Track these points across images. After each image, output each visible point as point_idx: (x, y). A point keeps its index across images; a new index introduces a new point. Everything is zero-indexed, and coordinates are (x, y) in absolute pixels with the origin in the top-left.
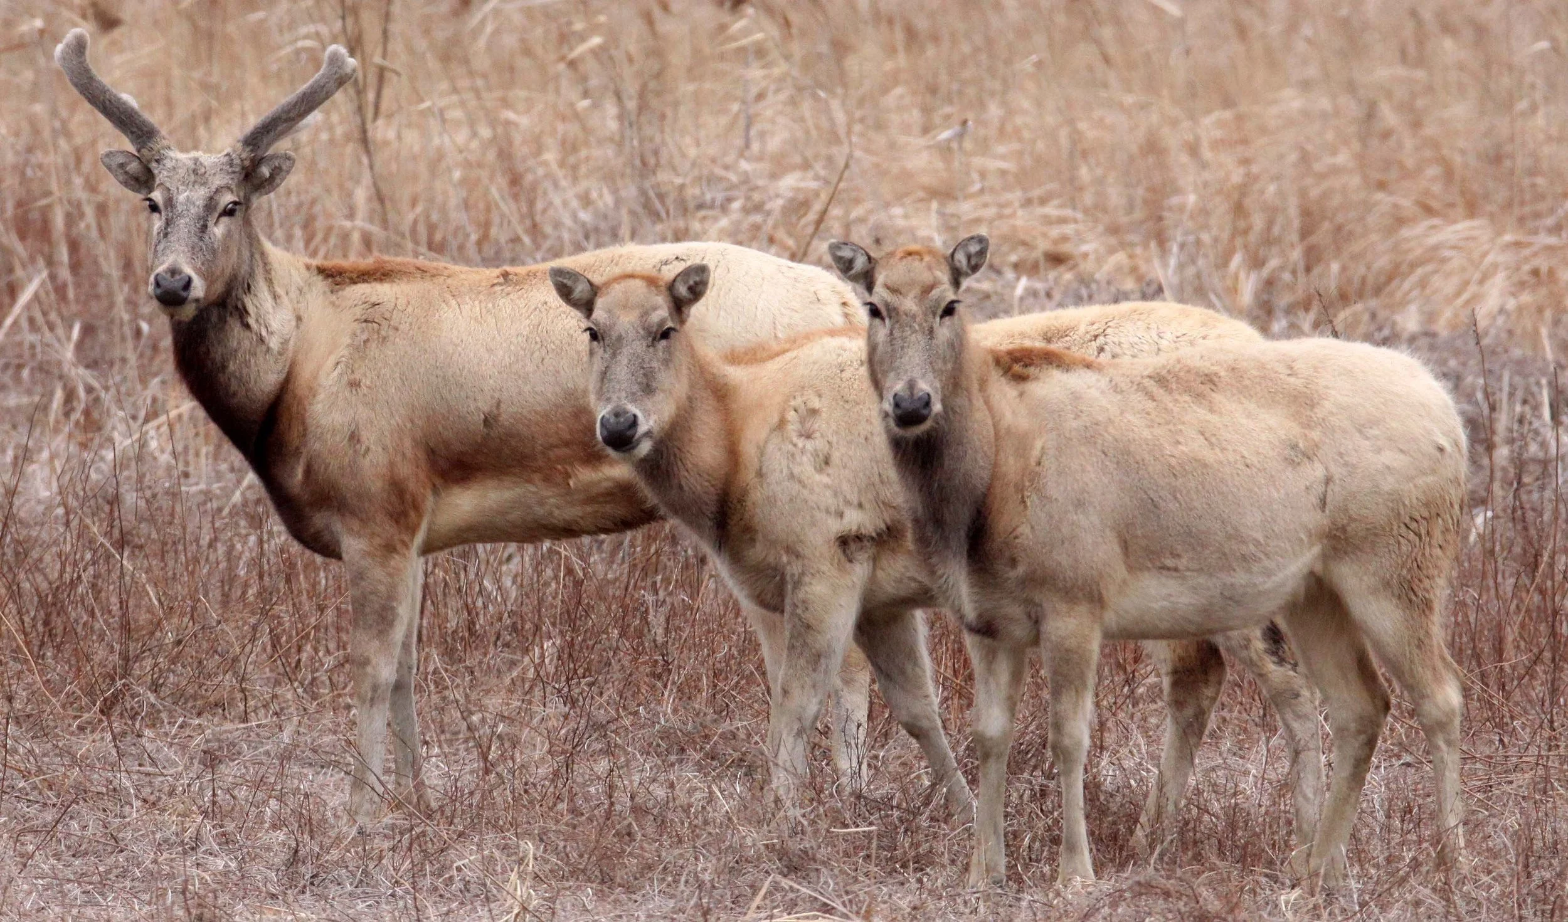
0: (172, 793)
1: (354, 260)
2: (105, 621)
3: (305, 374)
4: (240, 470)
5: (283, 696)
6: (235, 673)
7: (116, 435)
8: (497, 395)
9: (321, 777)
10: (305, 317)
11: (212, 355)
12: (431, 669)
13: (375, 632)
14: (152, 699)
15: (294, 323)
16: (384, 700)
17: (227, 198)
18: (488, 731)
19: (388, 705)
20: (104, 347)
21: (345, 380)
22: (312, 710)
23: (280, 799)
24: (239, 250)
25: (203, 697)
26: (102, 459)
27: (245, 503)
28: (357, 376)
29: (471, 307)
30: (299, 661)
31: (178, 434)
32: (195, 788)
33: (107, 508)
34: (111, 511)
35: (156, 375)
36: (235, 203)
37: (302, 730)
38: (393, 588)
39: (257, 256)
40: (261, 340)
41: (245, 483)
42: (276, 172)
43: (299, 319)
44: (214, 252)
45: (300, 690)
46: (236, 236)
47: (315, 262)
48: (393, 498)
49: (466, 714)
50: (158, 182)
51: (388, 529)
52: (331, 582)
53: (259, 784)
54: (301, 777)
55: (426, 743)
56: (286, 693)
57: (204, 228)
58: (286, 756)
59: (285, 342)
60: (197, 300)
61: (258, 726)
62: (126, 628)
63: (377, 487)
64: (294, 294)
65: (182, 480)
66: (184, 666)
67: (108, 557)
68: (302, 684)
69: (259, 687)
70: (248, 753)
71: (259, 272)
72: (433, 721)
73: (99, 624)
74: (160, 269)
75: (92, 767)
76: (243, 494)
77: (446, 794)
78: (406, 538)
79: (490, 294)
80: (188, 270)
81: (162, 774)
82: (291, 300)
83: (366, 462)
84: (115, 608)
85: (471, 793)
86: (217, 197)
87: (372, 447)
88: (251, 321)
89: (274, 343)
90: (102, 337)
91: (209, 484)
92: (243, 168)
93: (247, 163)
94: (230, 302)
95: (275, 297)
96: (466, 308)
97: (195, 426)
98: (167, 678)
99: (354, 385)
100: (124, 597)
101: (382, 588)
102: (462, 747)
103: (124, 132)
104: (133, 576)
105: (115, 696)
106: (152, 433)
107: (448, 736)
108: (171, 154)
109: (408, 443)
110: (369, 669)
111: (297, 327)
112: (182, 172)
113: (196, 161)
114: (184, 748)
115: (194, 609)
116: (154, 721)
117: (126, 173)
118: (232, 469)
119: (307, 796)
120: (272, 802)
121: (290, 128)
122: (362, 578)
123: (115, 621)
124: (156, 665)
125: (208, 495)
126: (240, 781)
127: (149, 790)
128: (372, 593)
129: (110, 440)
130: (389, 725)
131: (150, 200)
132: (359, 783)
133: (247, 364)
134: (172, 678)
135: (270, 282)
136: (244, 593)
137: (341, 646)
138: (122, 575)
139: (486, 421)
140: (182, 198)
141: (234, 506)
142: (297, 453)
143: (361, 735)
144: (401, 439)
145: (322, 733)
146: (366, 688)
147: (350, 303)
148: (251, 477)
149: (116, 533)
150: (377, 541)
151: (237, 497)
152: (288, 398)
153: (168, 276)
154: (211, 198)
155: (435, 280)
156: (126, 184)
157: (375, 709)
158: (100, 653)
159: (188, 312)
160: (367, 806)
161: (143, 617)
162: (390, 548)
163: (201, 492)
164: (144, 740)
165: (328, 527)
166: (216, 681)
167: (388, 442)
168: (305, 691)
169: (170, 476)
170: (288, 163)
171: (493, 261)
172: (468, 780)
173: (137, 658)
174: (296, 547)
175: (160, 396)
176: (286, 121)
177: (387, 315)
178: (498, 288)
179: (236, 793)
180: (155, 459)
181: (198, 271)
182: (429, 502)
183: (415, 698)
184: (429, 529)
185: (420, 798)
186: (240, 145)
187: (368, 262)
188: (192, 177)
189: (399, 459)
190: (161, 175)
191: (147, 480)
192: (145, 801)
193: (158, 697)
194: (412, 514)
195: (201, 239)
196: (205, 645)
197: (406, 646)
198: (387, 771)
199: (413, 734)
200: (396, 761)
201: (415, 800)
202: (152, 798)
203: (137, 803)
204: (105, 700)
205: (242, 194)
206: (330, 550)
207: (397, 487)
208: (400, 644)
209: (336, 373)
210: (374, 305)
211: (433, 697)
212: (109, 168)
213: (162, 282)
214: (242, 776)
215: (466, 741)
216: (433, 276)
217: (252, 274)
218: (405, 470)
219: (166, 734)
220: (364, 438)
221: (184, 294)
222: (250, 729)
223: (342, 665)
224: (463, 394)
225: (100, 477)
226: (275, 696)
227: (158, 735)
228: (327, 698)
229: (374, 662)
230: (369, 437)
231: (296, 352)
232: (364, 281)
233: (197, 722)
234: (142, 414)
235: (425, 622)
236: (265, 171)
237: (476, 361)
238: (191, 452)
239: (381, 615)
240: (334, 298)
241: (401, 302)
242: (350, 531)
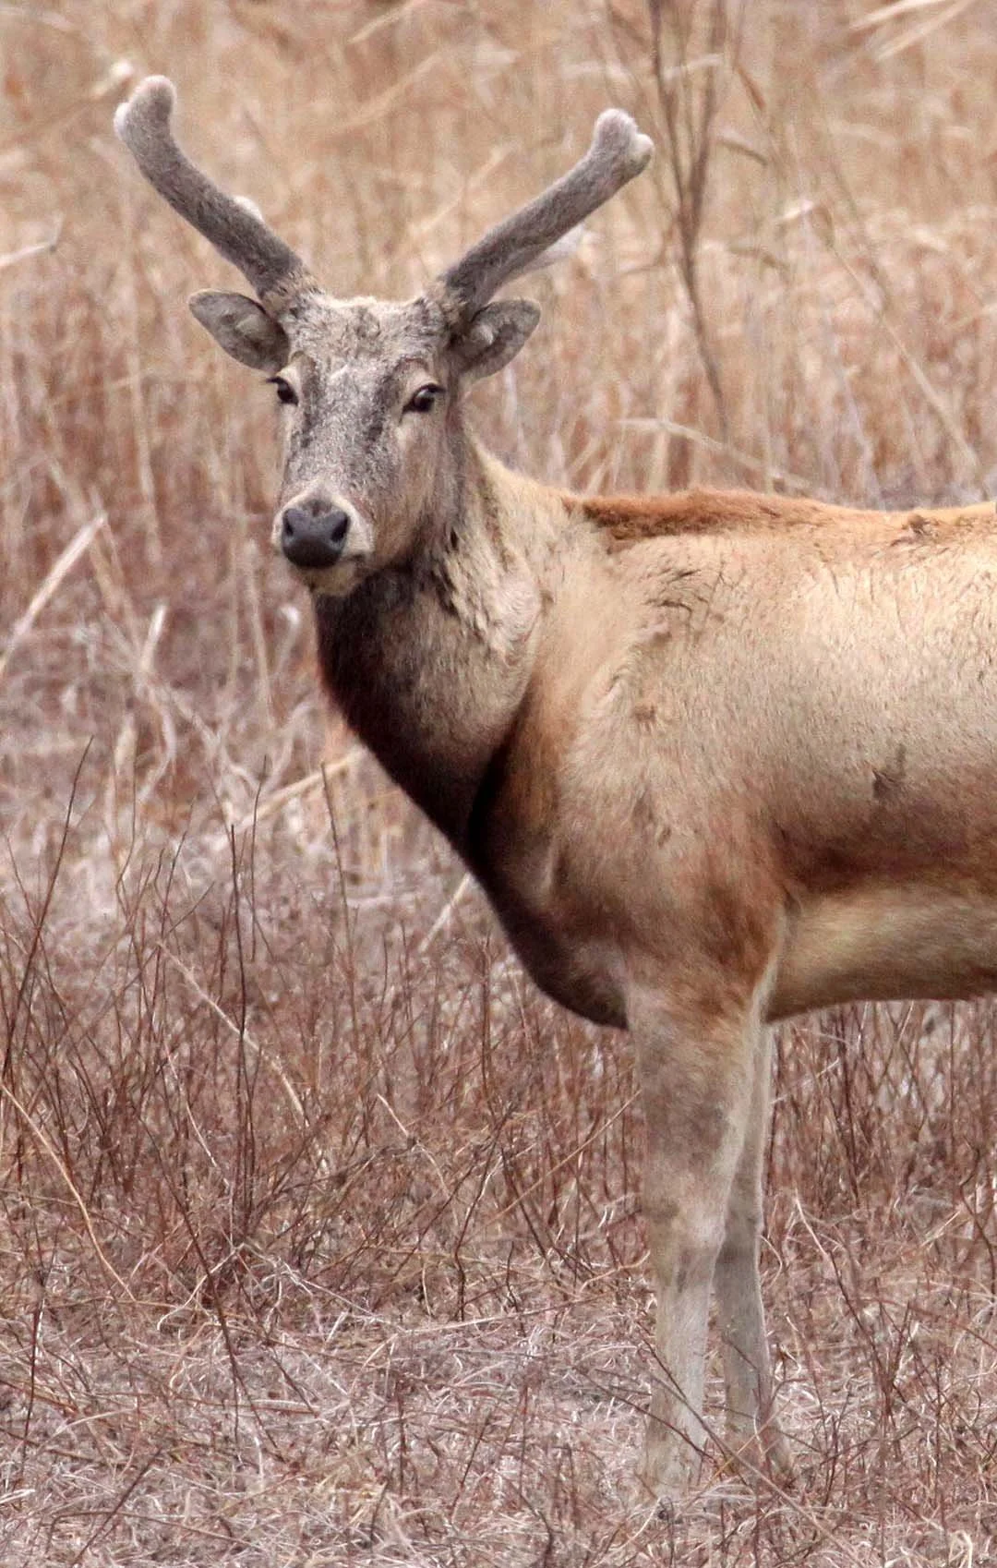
0: (328, 1445)
1: (656, 494)
2: (210, 1140)
3: (557, 696)
4: (450, 870)
5: (528, 1274)
6: (440, 1233)
7: (229, 807)
8: (898, 739)
9: (594, 1417)
10: (559, 597)
11: (387, 659)
12: (790, 1225)
13: (687, 1156)
14: (295, 1279)
15: (537, 606)
16: (703, 1278)
17: (418, 380)
18: (893, 1336)
19: (711, 1289)
20: (207, 650)
21: (627, 709)
22: (578, 1299)
23: (521, 1455)
24: (437, 474)
25: (382, 1275)
26: (204, 850)
27: (459, 932)
28: (649, 701)
29: (855, 581)
30: (556, 1210)
31: (340, 804)
32: (371, 1435)
33: (212, 937)
34: (222, 943)
35: (300, 699)
36: (431, 388)
37: (559, 1333)
38: (715, 1076)
39: (471, 486)
40: (477, 636)
41: (458, 895)
42: (507, 334)
43: (547, 599)
44: (392, 473)
45: (557, 1263)
46: (433, 448)
47: (583, 498)
48: (714, 918)
49: (853, 1307)
50: (294, 349)
51: (711, 973)
52: (612, 1068)
53: (482, 1429)
54: (558, 1416)
55: (782, 1356)
56: (533, 1267)
57: (375, 431)
58: (532, 1380)
59: (520, 641)
60: (358, 558)
61: (482, 1326)
62: (247, 1149)
63: (683, 897)
64: (539, 552)
65: (348, 888)
66: (349, 1220)
67: (215, 1026)
68: (561, 1253)
69: (486, 1260)
70: (463, 1375)
71: (475, 513)
72: (796, 1318)
73: (200, 1144)
74: (293, 503)
75: (186, 1399)
76: (455, 912)
77: (816, 1447)
78: (738, 988)
79: (888, 558)
80: (343, 503)
81: (312, 1412)
82: (533, 566)
83: (663, 856)
84: (229, 1118)
85: (863, 1447)
86: (398, 376)
87: (677, 829)
88: (459, 602)
89: (499, 641)
90: (206, 631)
91: (396, 894)
92: (447, 326)
93: (454, 318)
94: (422, 566)
95: (505, 559)
96: (846, 583)
97: (370, 792)
98: (318, 1241)
99: (644, 716)
100: (245, 1097)
101: (697, 1077)
102: (845, 1364)
103: (235, 259)
104: (258, 1060)
105: (226, 1275)
106: (293, 804)
107: (821, 1344)
108: (319, 300)
109: (739, 821)
110: (676, 1224)
111: (544, 612)
112: (337, 331)
113: (362, 312)
114: (349, 1365)
115: (368, 1118)
116: (296, 1317)
117: (237, 333)
118: (436, 868)
119: (568, 1451)
120: (508, 1462)
121: (531, 257)
122: (662, 1061)
123: (227, 1141)
124: (300, 1219)
125: (392, 914)
126: (451, 1424)
127: (287, 1440)
128: (680, 1086)
129: (220, 816)
130: (712, 1324)
131: (279, 381)
132: (661, 1427)
133: (451, 677)
134: (327, 1241)
135: (495, 532)
136: (458, 1086)
137: (629, 1184)
138: (240, 1061)
139: (879, 787)
140: (334, 377)
141: (440, 933)
142: (543, 837)
143: (663, 1342)
144: (726, 812)
145: (597, 1338)
146: (670, 1255)
147: (640, 571)
148: (467, 884)
149: (231, 986)
150: (688, 994)
151: (445, 918)
152: (526, 737)
153: (308, 513)
154: (389, 378)
155: (794, 531)
156: (234, 352)
157: (687, 1295)
158: (200, 1194)
159: (343, 579)
160: (674, 1467)
161: (277, 1131)
162: (710, 1007)
163: (382, 908)
164: (279, 1350)
165: (601, 971)
166: (406, 1247)
167: (705, 821)
168: (566, 1264)
169: (325, 880)
170: (528, 319)
171: (902, 496)
172: (857, 1423)
173: (267, 1206)
174: (549, 1008)
175: (307, 735)
176: (525, 242)
177: (704, 593)
178: (904, 548)
179: (441, 1444)
180: (298, 850)
181: (364, 509)
182: (780, 925)
183: (760, 1277)
184: (781, 975)
185: (771, 1453)
186: (441, 285)
187: (677, 499)
188: (355, 341)
189: (722, 848)
190: (300, 336)
191: (285, 887)
192: (280, 1458)
193: (304, 1274)
194: (749, 946)
195: (368, 450)
196: (388, 1182)
197: (743, 1182)
198: (712, 1406)
199: (757, 1341)
200: (728, 1388)
201: (762, 1459)
202: (294, 1454)
203: (265, 1463)
204: (211, 1279)
205: (444, 373)
206: (608, 1013)
207: (720, 898)
208: (730, 1177)
209: (611, 697)
210: (682, 575)
211: (793, 1274)
212: (206, 324)
213: (295, 525)
214: (453, 1416)
215: (854, 1351)
216: (791, 523)
217: (459, 516)
218: (734, 869)
219: (318, 1341)
220: (660, 813)
221: (334, 546)
222: (468, 1332)
223: (632, 1217)
224: (838, 737)
225: (199, 882)
226: (511, 1275)
227: (303, 1342)
228: (606, 1277)
229: (684, 1210)
230: (668, 809)
231: (541, 657)
232: (669, 532)
233: (373, 1319)
234: (276, 770)
235: (780, 1139)
236: (487, 332)
237: (861, 677)
238: (364, 836)
239: (696, 1127)
240: (611, 561)
241: (732, 569)
242: (639, 976)
